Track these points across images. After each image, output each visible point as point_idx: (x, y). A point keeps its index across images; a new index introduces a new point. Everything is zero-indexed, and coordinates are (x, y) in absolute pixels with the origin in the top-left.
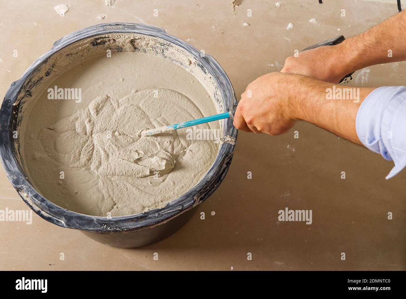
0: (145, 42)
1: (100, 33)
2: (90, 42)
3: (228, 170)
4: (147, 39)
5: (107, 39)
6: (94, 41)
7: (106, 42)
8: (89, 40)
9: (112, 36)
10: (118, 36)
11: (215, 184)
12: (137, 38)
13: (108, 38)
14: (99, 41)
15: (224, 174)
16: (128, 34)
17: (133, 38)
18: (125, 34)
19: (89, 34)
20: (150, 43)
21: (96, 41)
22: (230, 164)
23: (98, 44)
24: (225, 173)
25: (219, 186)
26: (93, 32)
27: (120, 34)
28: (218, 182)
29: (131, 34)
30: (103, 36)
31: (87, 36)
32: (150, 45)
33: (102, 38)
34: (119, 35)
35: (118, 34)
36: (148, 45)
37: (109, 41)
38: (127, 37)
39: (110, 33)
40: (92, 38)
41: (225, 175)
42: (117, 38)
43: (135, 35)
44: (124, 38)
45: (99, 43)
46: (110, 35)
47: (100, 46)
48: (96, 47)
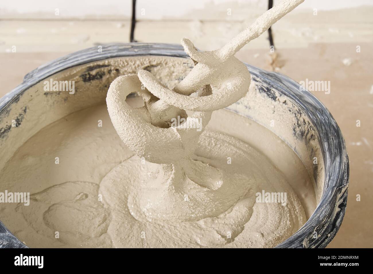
0: (167, 70)
1: (96, 59)
2: (80, 74)
3: (344, 214)
4: (171, 64)
5: (105, 70)
6: (87, 73)
7: (104, 74)
8: (79, 69)
9: (115, 63)
10: (123, 63)
11: (329, 233)
12: (154, 63)
13: (107, 68)
14: (94, 73)
15: (339, 220)
16: (139, 57)
17: (148, 65)
18: (136, 58)
19: (78, 60)
20: (175, 70)
21: (89, 74)
22: (345, 206)
23: (91, 78)
24: (341, 217)
25: (335, 235)
26: (84, 57)
27: (128, 58)
28: (332, 230)
29: (144, 57)
30: (101, 63)
31: (76, 63)
32: (175, 74)
33: (99, 66)
34: (126, 61)
35: (124, 59)
36: (171, 74)
37: (110, 72)
38: (138, 63)
39: (112, 57)
40: (84, 67)
41: (341, 221)
42: (122, 66)
43: (152, 58)
44: (134, 64)
45: (93, 76)
46: (112, 61)
47: (94, 82)
48: (88, 84)
